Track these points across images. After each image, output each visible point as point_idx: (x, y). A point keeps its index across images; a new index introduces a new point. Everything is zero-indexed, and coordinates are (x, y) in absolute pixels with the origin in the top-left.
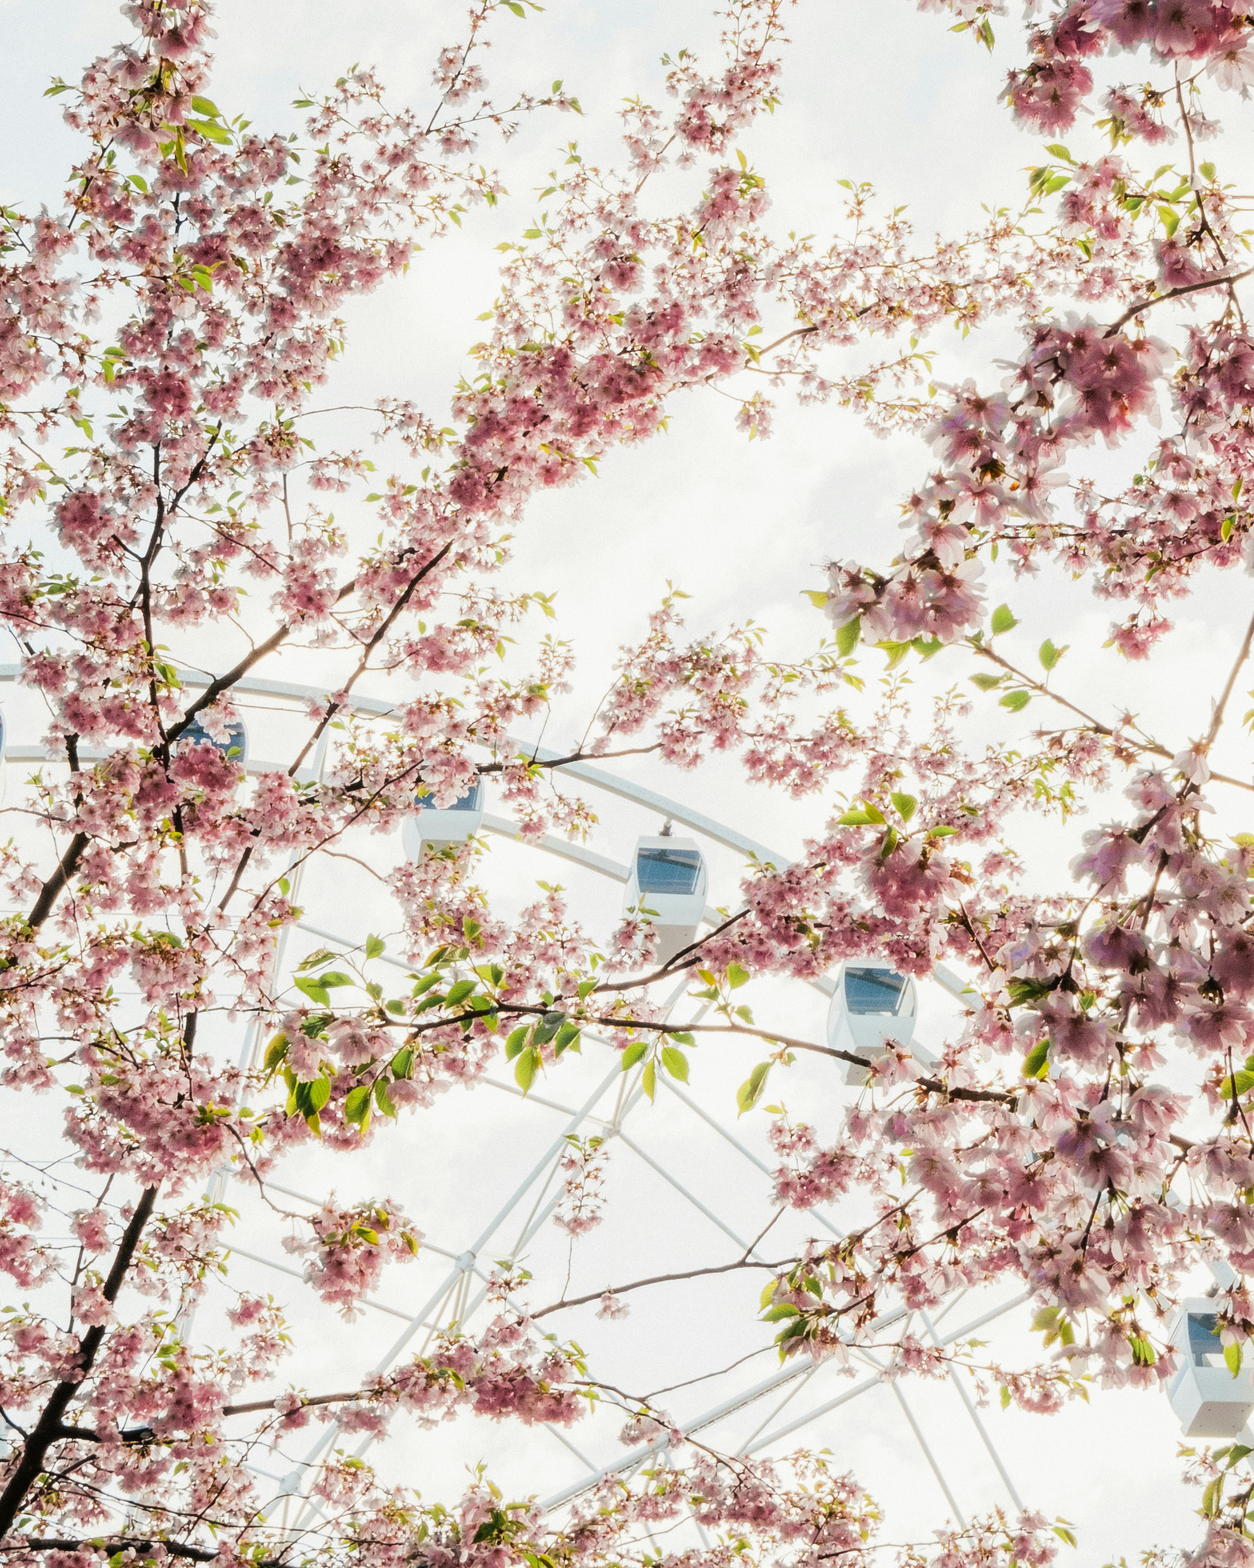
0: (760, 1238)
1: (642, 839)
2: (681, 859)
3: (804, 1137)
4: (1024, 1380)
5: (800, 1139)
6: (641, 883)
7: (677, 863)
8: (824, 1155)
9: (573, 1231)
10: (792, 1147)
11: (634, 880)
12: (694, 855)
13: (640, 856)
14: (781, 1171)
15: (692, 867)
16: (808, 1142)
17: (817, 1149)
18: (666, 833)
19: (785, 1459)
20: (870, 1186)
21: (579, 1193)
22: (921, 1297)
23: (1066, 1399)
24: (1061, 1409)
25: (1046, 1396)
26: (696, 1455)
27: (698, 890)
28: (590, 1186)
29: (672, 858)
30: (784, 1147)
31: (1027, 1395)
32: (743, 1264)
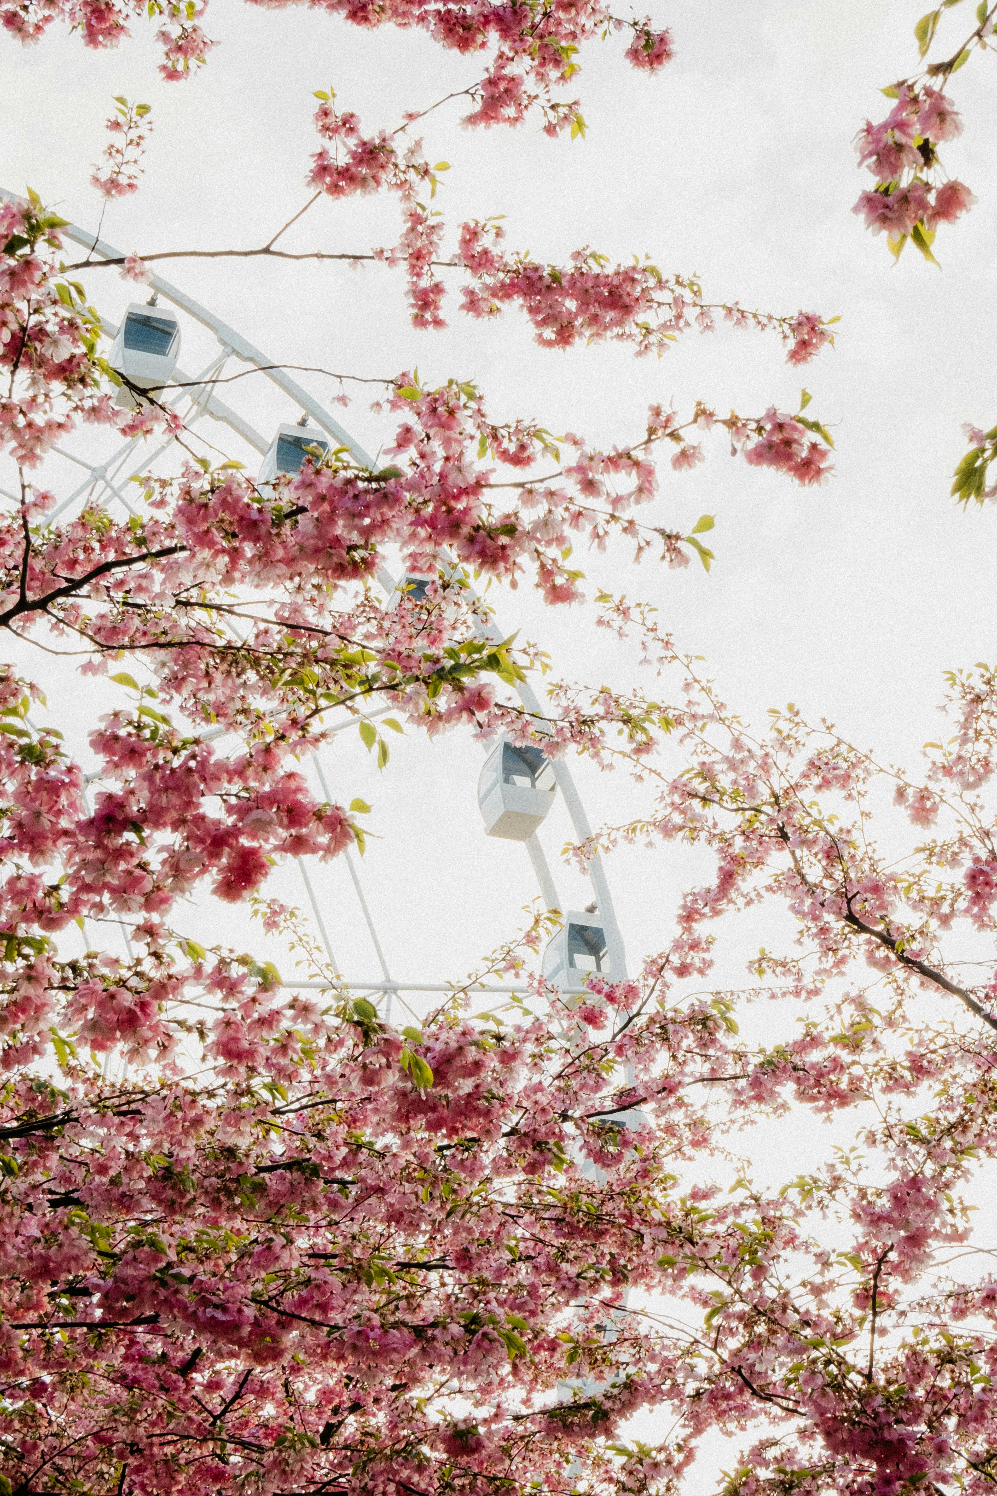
0: (287, 225)
1: (132, 305)
2: (161, 326)
3: (348, 124)
4: (503, 432)
5: (344, 124)
6: (126, 339)
7: (157, 329)
8: (364, 144)
9: (108, 192)
10: (336, 130)
11: (121, 337)
12: (172, 324)
13: (129, 319)
14: (321, 154)
15: (170, 334)
16: (352, 129)
17: (359, 138)
18: (152, 303)
19: (267, 483)
20: (400, 193)
21: (119, 158)
22: (428, 316)
23: (539, 456)
24: (532, 464)
25: (523, 447)
26: (186, 465)
27: (171, 354)
28: (132, 153)
29: (154, 324)
30: (328, 129)
31: (506, 444)
32: (266, 251)
